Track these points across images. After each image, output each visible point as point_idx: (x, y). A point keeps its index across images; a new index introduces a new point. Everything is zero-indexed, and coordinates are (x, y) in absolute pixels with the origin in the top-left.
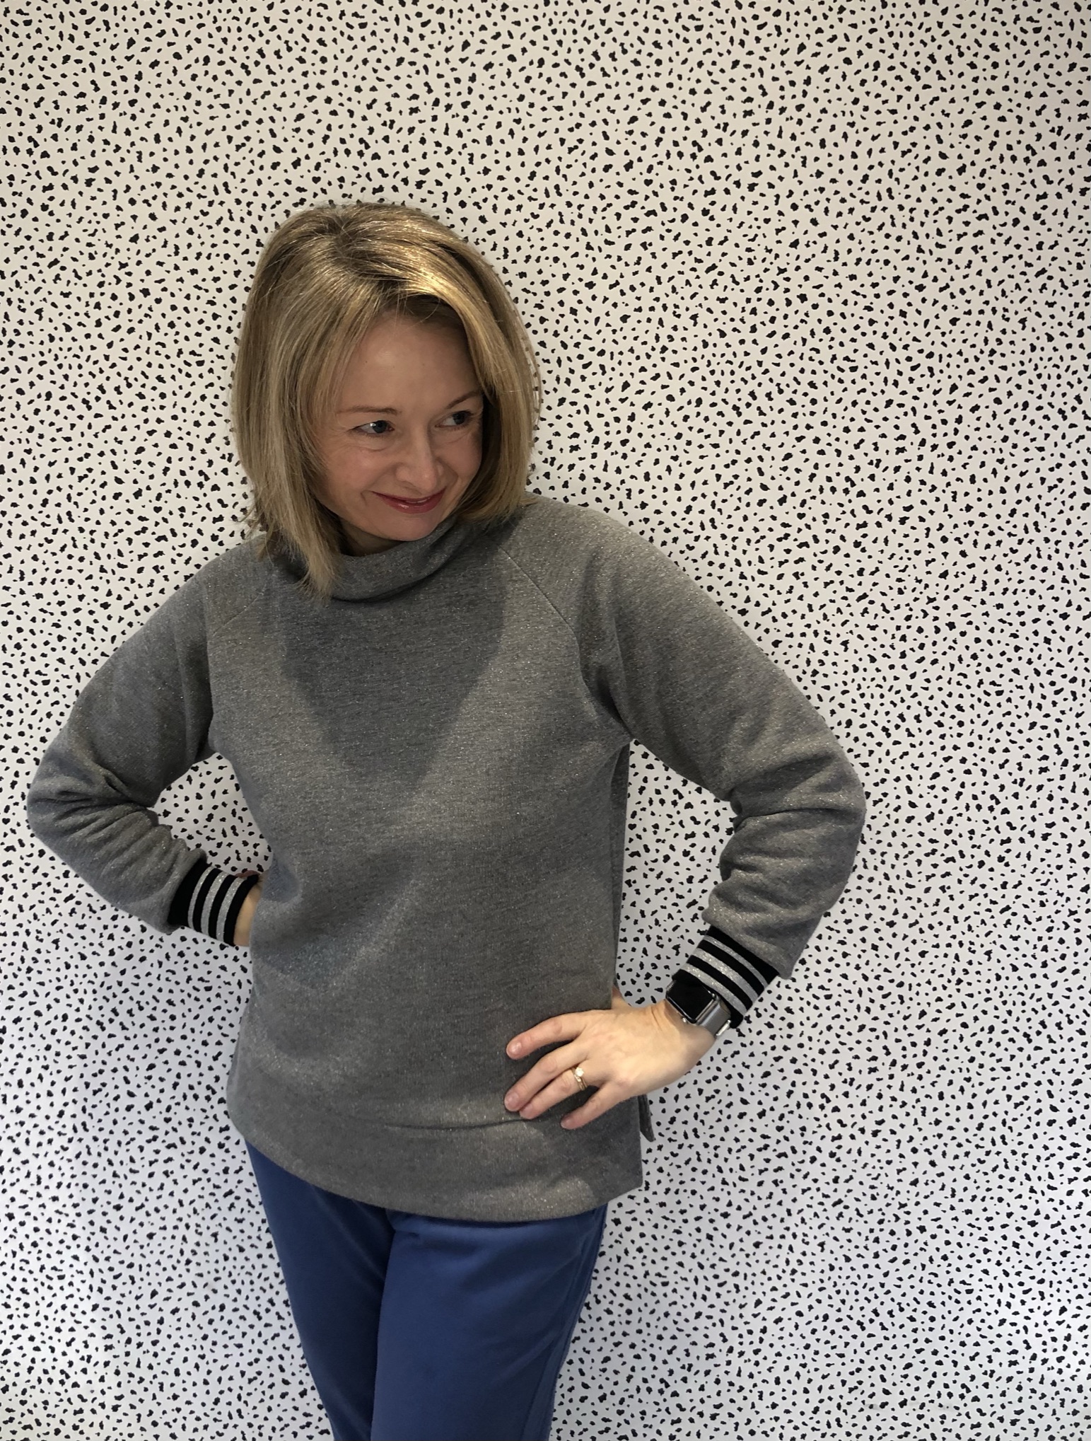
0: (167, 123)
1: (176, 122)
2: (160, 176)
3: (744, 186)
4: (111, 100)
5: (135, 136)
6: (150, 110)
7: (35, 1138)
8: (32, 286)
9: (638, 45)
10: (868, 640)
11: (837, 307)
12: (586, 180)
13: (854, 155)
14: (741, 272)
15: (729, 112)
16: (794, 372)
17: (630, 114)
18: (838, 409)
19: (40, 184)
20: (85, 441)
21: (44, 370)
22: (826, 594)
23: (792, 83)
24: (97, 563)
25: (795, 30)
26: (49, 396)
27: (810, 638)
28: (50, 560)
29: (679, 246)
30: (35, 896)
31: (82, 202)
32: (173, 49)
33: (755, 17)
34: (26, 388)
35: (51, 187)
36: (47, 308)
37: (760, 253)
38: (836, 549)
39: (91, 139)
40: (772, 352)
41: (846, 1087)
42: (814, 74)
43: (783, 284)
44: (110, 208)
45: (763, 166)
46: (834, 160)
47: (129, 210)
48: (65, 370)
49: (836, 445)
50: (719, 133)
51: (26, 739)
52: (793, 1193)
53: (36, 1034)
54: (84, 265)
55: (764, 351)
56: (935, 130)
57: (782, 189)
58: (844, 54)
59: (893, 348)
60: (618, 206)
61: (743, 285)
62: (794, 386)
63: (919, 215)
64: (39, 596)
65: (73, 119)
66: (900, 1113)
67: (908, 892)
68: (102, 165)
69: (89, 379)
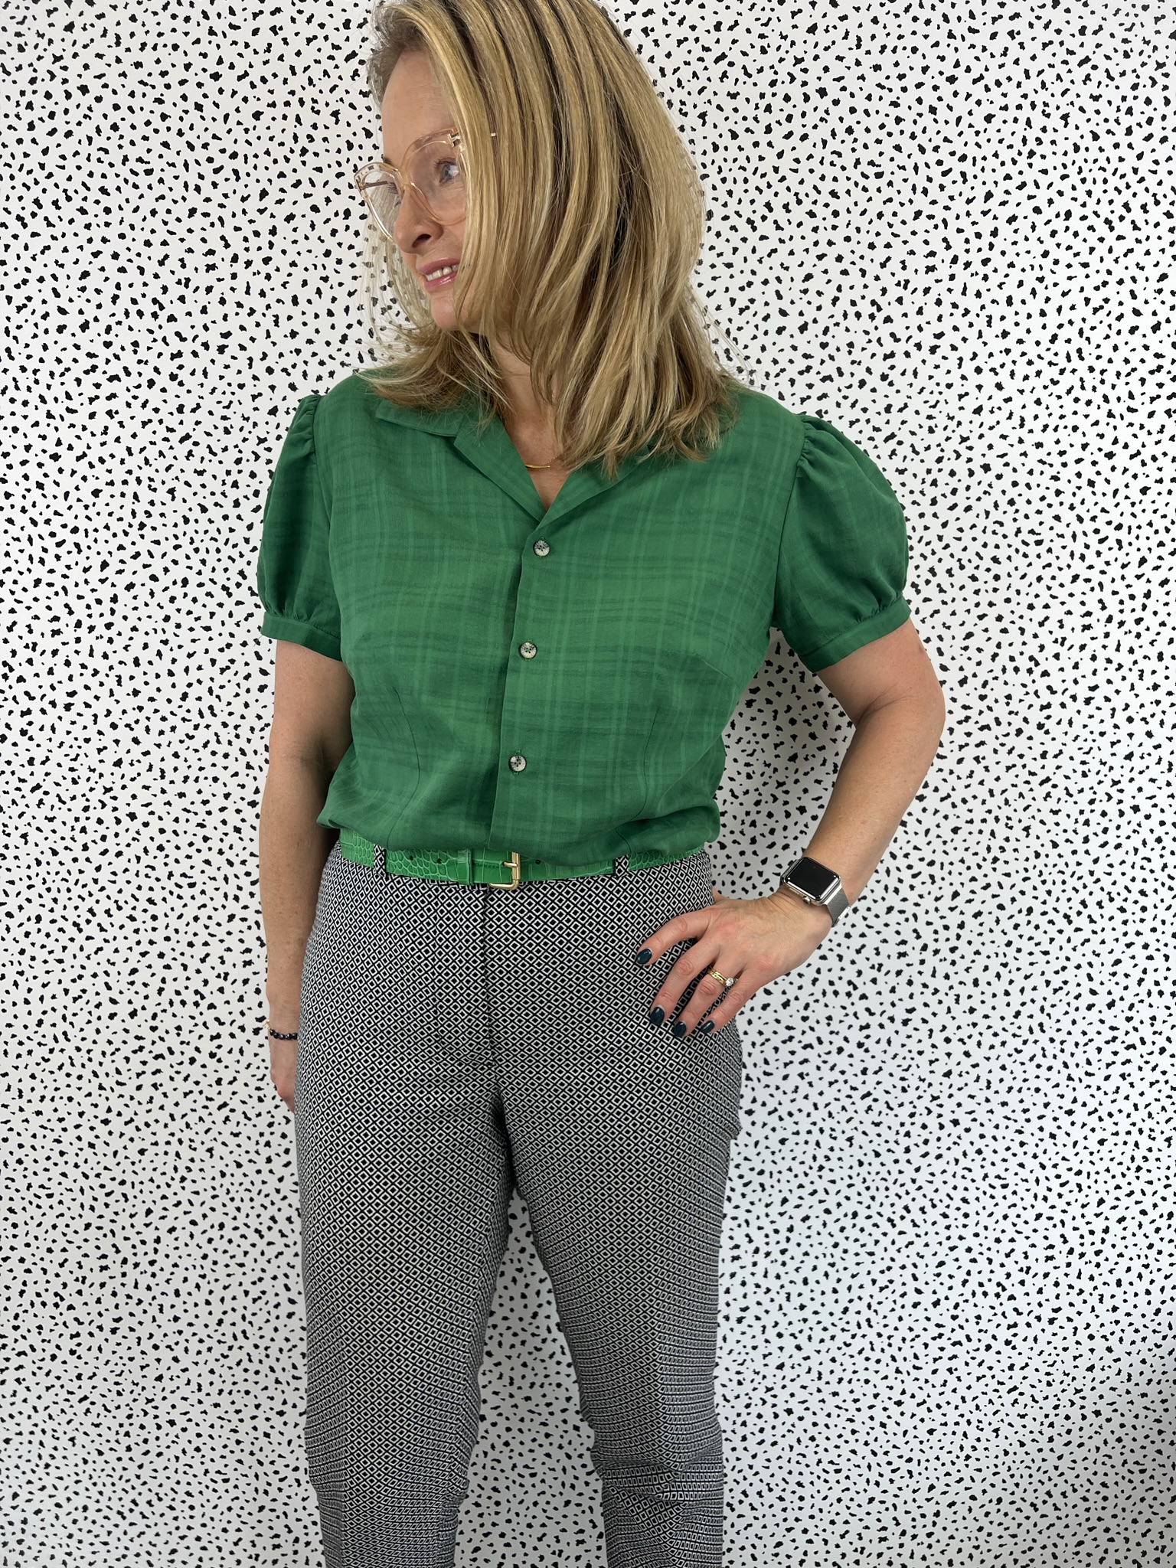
0: (305, 283)
1: (314, 282)
2: (299, 342)
3: (926, 348)
4: (243, 257)
5: (271, 298)
6: (286, 269)
7: (194, 1345)
8: (162, 464)
9: (814, 195)
10: (1050, 825)
11: (1022, 477)
12: (758, 343)
13: (1043, 313)
14: (922, 439)
15: (910, 268)
16: (977, 546)
17: (804, 271)
18: (1023, 585)
19: (167, 352)
20: (226, 631)
21: (179, 555)
22: (1008, 779)
23: (978, 235)
24: (243, 760)
25: (981, 177)
26: (185, 582)
27: (991, 824)
28: (192, 757)
29: (856, 413)
30: (186, 1104)
31: (214, 371)
32: (310, 201)
33: (940, 163)
34: (160, 574)
35: (179, 354)
36: (180, 487)
37: (941, 420)
38: (1019, 732)
39: (222, 301)
40: (953, 526)
41: (1023, 1276)
42: (1001, 224)
43: (966, 454)
44: (246, 377)
45: (946, 326)
46: (1022, 318)
47: (266, 379)
48: (202, 554)
49: (1020, 623)
50: (900, 292)
51: (172, 944)
52: (967, 1380)
53: (192, 1243)
54: (218, 441)
55: (945, 525)
56: (1129, 285)
57: (965, 351)
58: (1033, 203)
59: (1080, 519)
60: (792, 371)
61: (923, 455)
62: (976, 561)
63: (1110, 377)
64: (182, 795)
65: (202, 279)
66: (1078, 1301)
67: (1087, 1080)
68: (235, 331)
69: (228, 563)
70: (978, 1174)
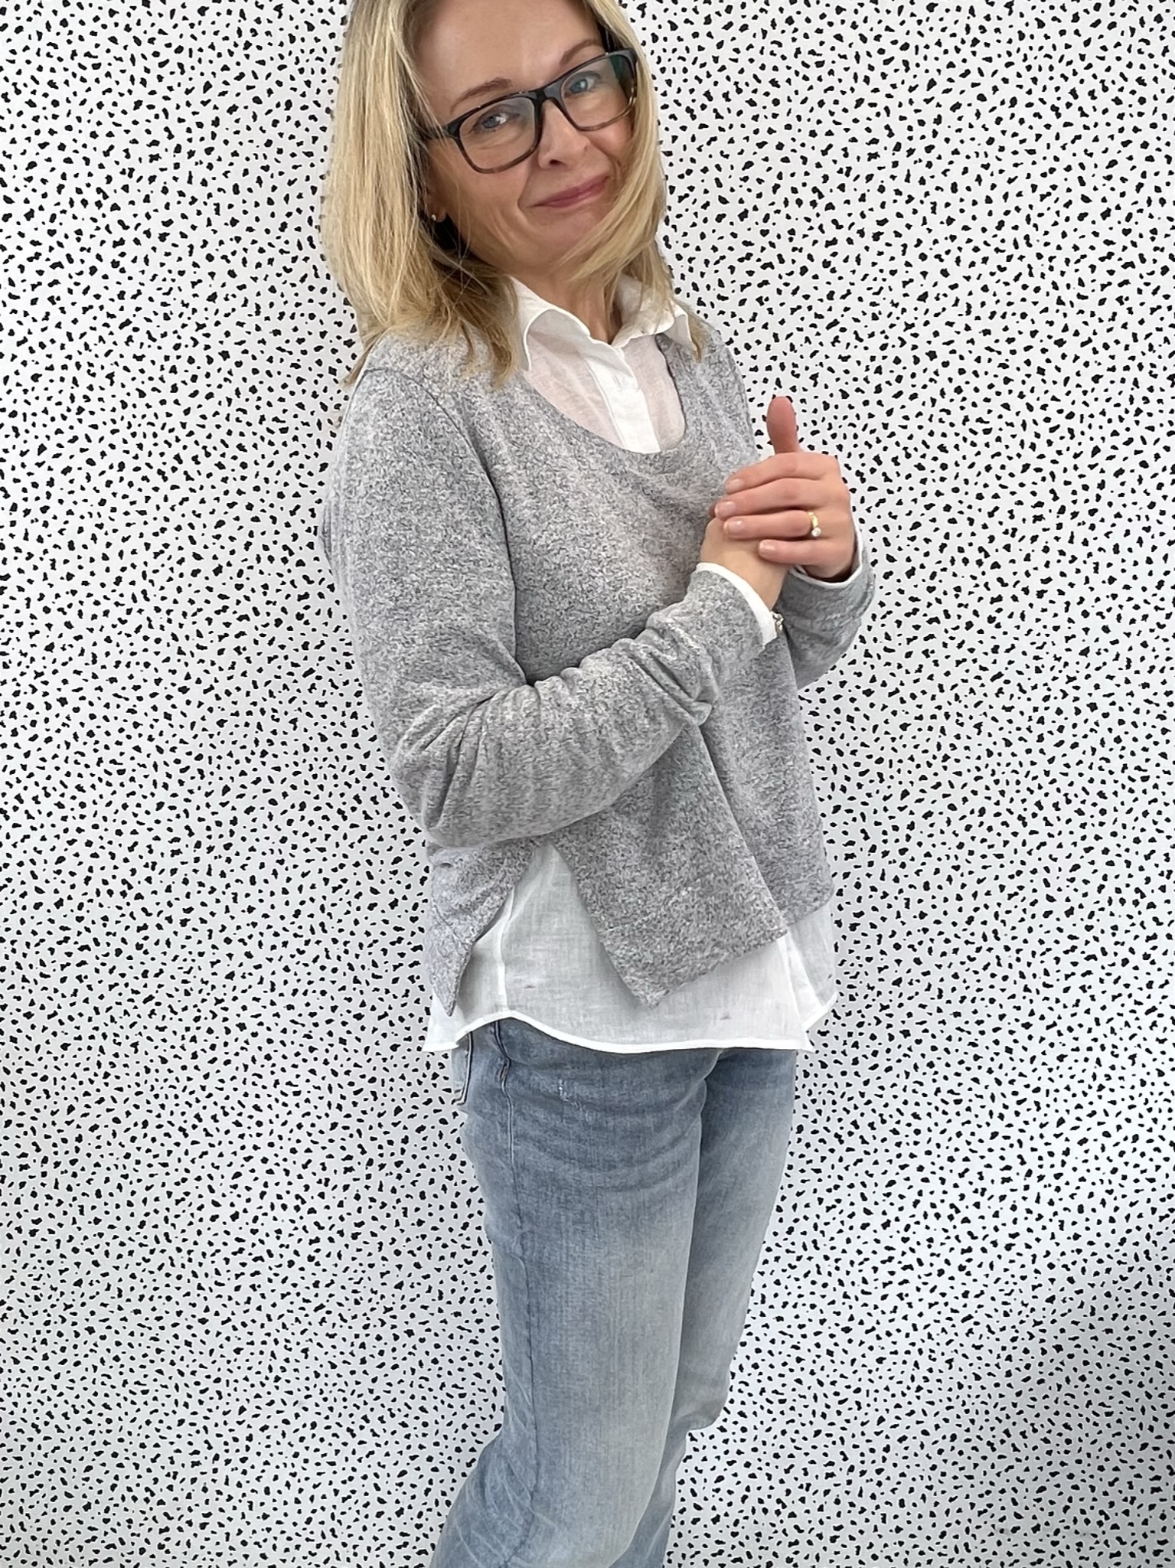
0: (246, 172)
1: (255, 171)
2: (239, 230)
3: (869, 234)
4: (186, 148)
5: (212, 187)
6: (227, 158)
8: (102, 349)
9: (754, 84)
10: (1003, 723)
11: (969, 365)
12: (698, 230)
13: (989, 200)
14: (867, 326)
15: (852, 156)
16: (923, 435)
17: (744, 158)
18: (971, 475)
19: (110, 240)
20: (160, 515)
21: (116, 439)
22: (958, 673)
23: (922, 123)
24: (175, 645)
25: (924, 65)
26: (122, 466)
27: (941, 720)
28: (124, 642)
29: (798, 300)
30: (111, 997)
31: (155, 258)
32: (253, 93)
33: (881, 51)
34: (97, 458)
35: (122, 242)
36: (119, 372)
37: (885, 307)
38: (969, 625)
39: (165, 191)
40: (898, 413)
41: (978, 1198)
42: (945, 112)
43: (911, 341)
44: (186, 265)
45: (889, 213)
46: (967, 205)
47: (206, 267)
48: (139, 439)
49: (968, 513)
50: (842, 179)
51: (100, 831)
52: (919, 1307)
53: (115, 1142)
54: (158, 326)
55: (890, 413)
56: (1077, 171)
57: (909, 238)
58: (978, 90)
59: (1030, 408)
60: (732, 259)
61: (867, 342)
62: (923, 449)
63: (1059, 264)
64: (113, 680)
65: (146, 169)
66: (1036, 1226)
67: (1045, 992)
68: (177, 219)
69: (164, 448)
70: (929, 1087)
